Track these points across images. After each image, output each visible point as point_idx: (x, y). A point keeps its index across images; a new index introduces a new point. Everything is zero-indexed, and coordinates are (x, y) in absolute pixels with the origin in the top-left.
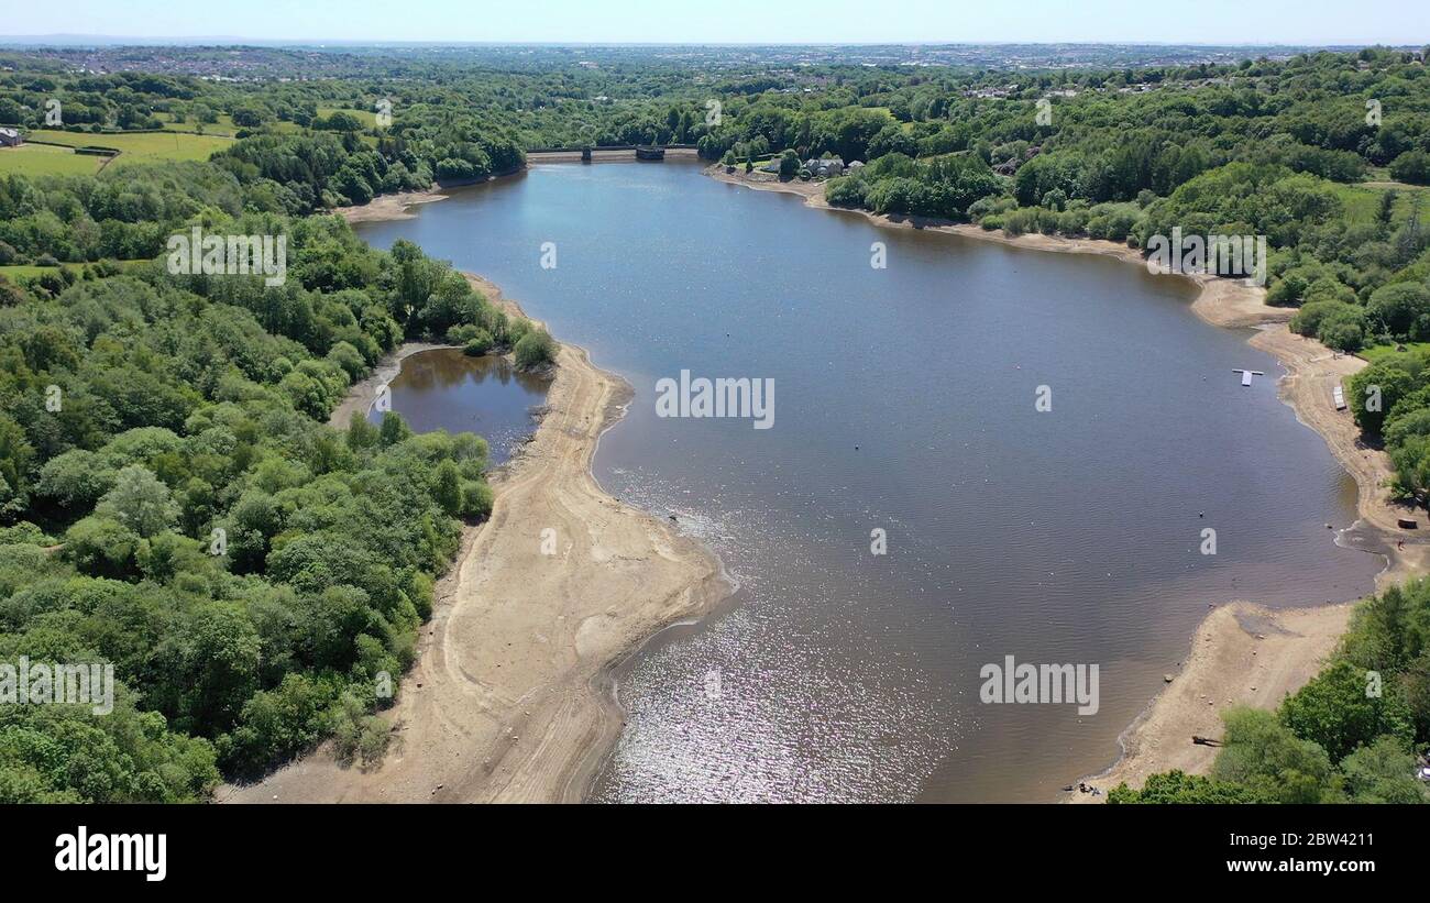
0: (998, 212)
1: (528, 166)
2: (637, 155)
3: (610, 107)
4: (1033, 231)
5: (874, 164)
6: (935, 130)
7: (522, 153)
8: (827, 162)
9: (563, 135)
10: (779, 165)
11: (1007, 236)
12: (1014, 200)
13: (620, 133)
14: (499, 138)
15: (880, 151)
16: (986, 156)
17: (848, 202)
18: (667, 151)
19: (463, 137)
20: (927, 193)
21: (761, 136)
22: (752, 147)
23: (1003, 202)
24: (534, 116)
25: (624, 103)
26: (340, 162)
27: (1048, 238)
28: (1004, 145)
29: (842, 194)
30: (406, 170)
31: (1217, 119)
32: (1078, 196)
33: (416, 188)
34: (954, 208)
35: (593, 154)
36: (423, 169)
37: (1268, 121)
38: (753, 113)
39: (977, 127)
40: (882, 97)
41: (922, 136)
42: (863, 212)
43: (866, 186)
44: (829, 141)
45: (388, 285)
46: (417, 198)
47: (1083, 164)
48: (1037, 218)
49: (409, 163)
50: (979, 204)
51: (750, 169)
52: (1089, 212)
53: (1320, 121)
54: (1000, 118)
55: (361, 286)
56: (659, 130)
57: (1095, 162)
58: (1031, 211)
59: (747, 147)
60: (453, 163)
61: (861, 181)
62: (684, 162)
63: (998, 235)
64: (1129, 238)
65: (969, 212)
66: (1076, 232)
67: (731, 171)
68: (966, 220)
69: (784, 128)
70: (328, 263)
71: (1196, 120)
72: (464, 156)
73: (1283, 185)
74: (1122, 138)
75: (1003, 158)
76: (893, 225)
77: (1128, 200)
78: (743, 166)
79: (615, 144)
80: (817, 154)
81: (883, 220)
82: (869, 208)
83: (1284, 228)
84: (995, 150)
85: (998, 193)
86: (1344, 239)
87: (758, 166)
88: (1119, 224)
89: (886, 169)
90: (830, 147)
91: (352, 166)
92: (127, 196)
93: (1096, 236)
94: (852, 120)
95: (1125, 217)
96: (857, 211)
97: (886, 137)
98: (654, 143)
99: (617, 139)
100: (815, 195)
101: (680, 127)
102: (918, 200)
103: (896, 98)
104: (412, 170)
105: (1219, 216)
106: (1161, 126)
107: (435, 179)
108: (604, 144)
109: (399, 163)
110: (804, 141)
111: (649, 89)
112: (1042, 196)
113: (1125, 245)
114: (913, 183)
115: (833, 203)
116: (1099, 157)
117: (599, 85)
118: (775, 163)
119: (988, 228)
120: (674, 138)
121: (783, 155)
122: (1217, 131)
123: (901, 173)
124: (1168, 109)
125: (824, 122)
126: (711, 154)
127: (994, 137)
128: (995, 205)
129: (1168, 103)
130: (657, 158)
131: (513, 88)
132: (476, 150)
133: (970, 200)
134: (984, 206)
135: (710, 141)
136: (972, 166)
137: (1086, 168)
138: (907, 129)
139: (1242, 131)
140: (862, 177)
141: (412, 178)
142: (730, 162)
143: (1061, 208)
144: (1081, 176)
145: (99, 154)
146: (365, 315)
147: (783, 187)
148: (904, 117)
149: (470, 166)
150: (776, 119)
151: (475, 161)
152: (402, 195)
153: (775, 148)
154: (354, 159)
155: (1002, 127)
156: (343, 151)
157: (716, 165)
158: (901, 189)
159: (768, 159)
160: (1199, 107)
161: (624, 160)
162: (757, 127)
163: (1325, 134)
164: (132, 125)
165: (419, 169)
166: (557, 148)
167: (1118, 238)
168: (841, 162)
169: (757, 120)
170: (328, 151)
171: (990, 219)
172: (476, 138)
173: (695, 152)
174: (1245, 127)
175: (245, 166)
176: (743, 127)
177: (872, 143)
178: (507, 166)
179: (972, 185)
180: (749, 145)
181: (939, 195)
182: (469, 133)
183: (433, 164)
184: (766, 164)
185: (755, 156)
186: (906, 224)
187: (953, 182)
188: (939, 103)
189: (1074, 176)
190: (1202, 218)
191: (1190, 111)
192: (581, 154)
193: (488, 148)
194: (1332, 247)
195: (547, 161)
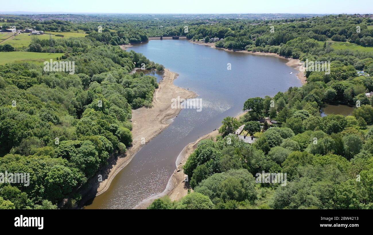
0: (251, 48)
1: (149, 40)
2: (173, 38)
3: (164, 28)
4: (258, 51)
5: (225, 39)
6: (239, 32)
7: (148, 37)
8: (215, 39)
9: (155, 34)
10: (205, 39)
11: (253, 52)
12: (255, 45)
13: (169, 33)
14: (143, 34)
15: (227, 36)
16: (250, 37)
17: (220, 47)
18: (180, 37)
19: (135, 33)
20: (236, 44)
21: (201, 33)
22: (199, 36)
23: (252, 46)
24: (147, 30)
25: (167, 27)
26: (111, 38)
27: (261, 53)
28: (254, 35)
29: (218, 45)
30: (124, 40)
31: (299, 29)
32: (268, 44)
33: (126, 44)
34: (242, 47)
35: (163, 38)
36: (127, 41)
37: (309, 29)
38: (199, 29)
39: (248, 31)
40: (229, 26)
41: (236, 33)
42: (223, 49)
43: (224, 43)
44: (216, 34)
45: (131, 57)
46: (126, 46)
47: (269, 38)
48: (259, 49)
49: (124, 38)
50: (247, 46)
51: (198, 40)
52: (270, 48)
53: (319, 29)
54: (253, 29)
55: (127, 57)
56: (177, 33)
57: (272, 37)
58: (258, 47)
59: (198, 36)
60: (133, 39)
61: (223, 42)
62: (183, 39)
63: (251, 52)
64: (277, 52)
65: (245, 48)
66: (267, 52)
67: (194, 41)
68: (244, 50)
69: (206, 32)
70: (121, 53)
71: (295, 29)
72: (136, 37)
73: (307, 41)
74: (278, 33)
75: (254, 37)
76: (229, 51)
77: (278, 45)
78: (197, 40)
79: (167, 36)
80: (213, 37)
81: (227, 50)
82: (224, 48)
83: (307, 49)
84: (252, 36)
85: (251, 44)
86: (317, 51)
87: (200, 40)
88: (275, 49)
89: (228, 40)
90: (216, 35)
91: (113, 39)
92: (74, 43)
93: (271, 52)
94: (221, 29)
95: (277, 48)
96: (222, 48)
97: (229, 33)
98: (176, 35)
99: (168, 35)
100: (213, 45)
101: (182, 32)
102: (234, 45)
103: (232, 25)
104: (125, 40)
105: (294, 47)
106: (287, 30)
107: (130, 42)
108: (165, 36)
109: (122, 39)
110: (211, 34)
111: (173, 24)
112: (261, 45)
113: (277, 54)
114: (233, 42)
115: (217, 47)
116: (272, 36)
117: (160, 23)
118: (204, 39)
119: (249, 51)
120: (181, 34)
121: (206, 37)
122: (299, 31)
123: (231, 40)
124: (289, 27)
125: (215, 30)
126: (189, 38)
127: (252, 33)
128: (251, 46)
129: (289, 26)
130: (177, 39)
131: (140, 24)
132: (138, 36)
133: (245, 45)
134: (248, 47)
135: (189, 35)
136: (246, 38)
137: (270, 39)
138: (233, 32)
139: (303, 31)
140: (223, 41)
141: (125, 42)
142: (194, 39)
143: (264, 47)
144: (269, 40)
145: (60, 36)
146: (128, 62)
147: (206, 44)
148: (233, 29)
149: (137, 39)
150: (204, 30)
151: (138, 38)
152: (123, 45)
153: (204, 36)
154: (113, 37)
155: (254, 31)
156: (111, 36)
157: (191, 40)
158: (231, 43)
159: (202, 38)
160: (296, 26)
161: (170, 39)
162: (200, 31)
163: (320, 31)
164: (64, 30)
165: (126, 40)
166: (154, 37)
167: (275, 52)
168: (219, 39)
169: (200, 30)
170: (108, 36)
171: (249, 49)
172: (138, 34)
173: (186, 37)
174: (304, 30)
175: (93, 38)
176: (197, 32)
177: (225, 35)
178: (144, 40)
179: (246, 42)
180: (198, 35)
181: (239, 44)
182: (136, 32)
183: (129, 40)
184: (202, 39)
185: (200, 38)
186: (232, 51)
187: (242, 42)
188: (241, 26)
189: (267, 40)
190: (291, 48)
191: (294, 27)
192: (160, 38)
193: (140, 36)
194: (314, 52)
195: (153, 39)
